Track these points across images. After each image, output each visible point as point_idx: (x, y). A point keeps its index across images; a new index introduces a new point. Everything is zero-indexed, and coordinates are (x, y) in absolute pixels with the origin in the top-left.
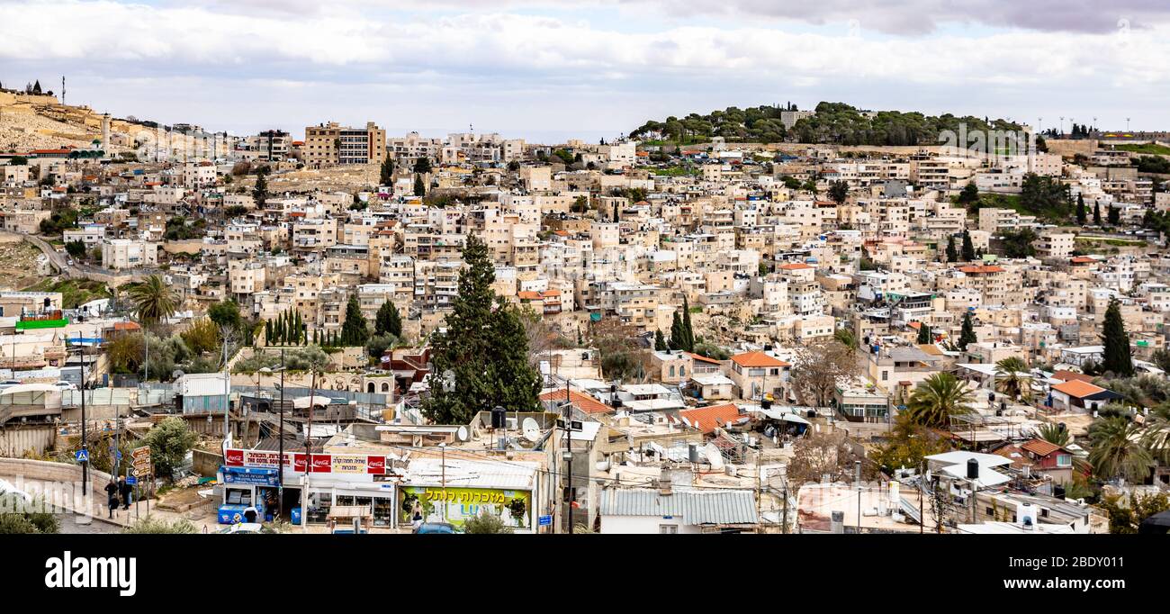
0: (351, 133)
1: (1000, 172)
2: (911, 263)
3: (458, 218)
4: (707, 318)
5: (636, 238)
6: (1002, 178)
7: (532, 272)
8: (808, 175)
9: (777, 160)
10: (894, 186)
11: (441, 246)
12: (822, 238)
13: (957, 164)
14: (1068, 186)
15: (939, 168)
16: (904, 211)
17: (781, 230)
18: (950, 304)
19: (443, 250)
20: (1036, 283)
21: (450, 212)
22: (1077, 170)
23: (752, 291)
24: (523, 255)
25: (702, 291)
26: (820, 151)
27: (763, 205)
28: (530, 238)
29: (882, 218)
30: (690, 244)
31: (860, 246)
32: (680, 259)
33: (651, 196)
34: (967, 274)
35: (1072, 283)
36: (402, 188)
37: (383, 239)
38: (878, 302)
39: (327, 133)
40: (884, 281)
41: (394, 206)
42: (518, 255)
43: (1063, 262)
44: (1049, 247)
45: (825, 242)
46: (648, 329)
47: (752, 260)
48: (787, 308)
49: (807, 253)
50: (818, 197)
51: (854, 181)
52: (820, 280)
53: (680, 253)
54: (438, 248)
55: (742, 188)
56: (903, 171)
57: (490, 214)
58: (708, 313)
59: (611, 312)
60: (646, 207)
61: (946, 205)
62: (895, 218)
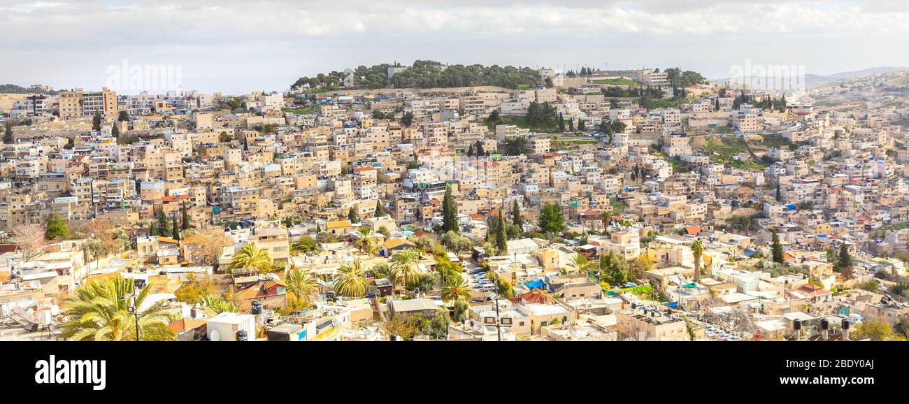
0: (91, 95)
1: (516, 101)
2: (442, 163)
3: (129, 151)
4: (294, 206)
5: (255, 157)
6: (517, 105)
7: (179, 183)
8: (393, 109)
9: (375, 100)
10: (446, 114)
11: (114, 170)
12: (388, 150)
13: (493, 97)
14: (556, 108)
15: (478, 100)
16: (444, 130)
17: (359, 146)
18: (462, 187)
19: (116, 172)
20: (521, 171)
21: (123, 147)
22: (566, 97)
23: (329, 187)
24: (172, 173)
25: (293, 189)
26: (404, 93)
27: (354, 131)
28: (176, 162)
29: (431, 135)
30: (292, 159)
31: (412, 153)
32: (285, 169)
33: (280, 128)
34: (475, 167)
35: (540, 170)
36: (105, 132)
37: (75, 168)
38: (415, 189)
39: (74, 95)
40: (419, 176)
41: (92, 145)
42: (169, 173)
43: (540, 157)
44: (534, 147)
45: (389, 152)
46: (253, 215)
47: (335, 167)
48: (351, 196)
49: (374, 161)
50: (391, 124)
51: (423, 111)
52: (382, 176)
53: (285, 165)
54: (113, 171)
55: (339, 120)
56: (455, 103)
57: (149, 148)
58: (295, 202)
59: (230, 205)
60: (273, 136)
61: (475, 124)
62: (438, 135)
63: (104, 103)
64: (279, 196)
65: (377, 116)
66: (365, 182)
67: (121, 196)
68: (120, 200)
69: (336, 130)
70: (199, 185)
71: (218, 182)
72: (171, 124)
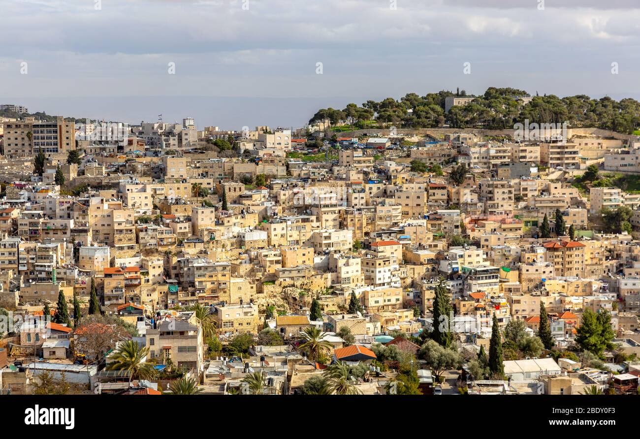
0: (43, 126)
1: (628, 153)
2: (499, 239)
3: (68, 205)
4: (279, 290)
5: (233, 220)
6: (629, 159)
7: (130, 251)
10: (519, 168)
11: (49, 229)
12: (425, 217)
13: (596, 145)
15: (570, 150)
17: (382, 211)
18: (523, 276)
19: (51, 233)
20: (618, 257)
21: (64, 199)
23: (329, 266)
24: (122, 236)
25: (279, 266)
26: (463, 136)
27: (379, 188)
28: (128, 222)
29: (491, 199)
30: (284, 225)
31: (459, 224)
32: (273, 237)
33: (276, 181)
34: (549, 249)
36: (47, 178)
38: (454, 275)
39: (22, 126)
40: (461, 256)
41: (27, 194)
42: (117, 236)
45: (425, 221)
46: (221, 299)
47: (345, 238)
48: (360, 280)
49: (402, 232)
50: (432, 180)
51: (485, 163)
52: (409, 255)
53: (273, 233)
54: (47, 231)
55: (359, 173)
56: (534, 153)
57: (94, 201)
58: (280, 285)
59: (192, 284)
60: (265, 192)
61: (559, 185)
62: (500, 199)
63: (59, 137)
64: (259, 275)
65: (416, 167)
66: (381, 262)
67: (54, 264)
68: (51, 269)
69: (354, 187)
70: (155, 254)
71: (181, 252)
72: (134, 170)
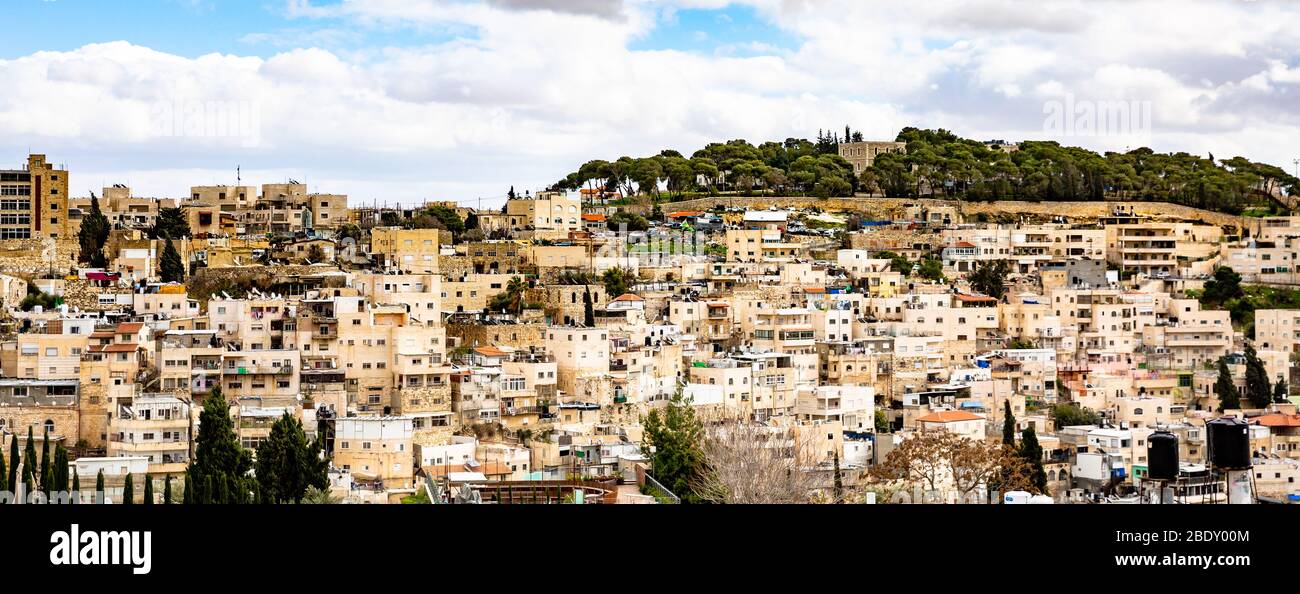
2: (1159, 410)
3: (278, 316)
8: (919, 253)
9: (853, 225)
10: (1086, 270)
12: (981, 364)
13: (1182, 235)
15: (1156, 239)
19: (247, 384)
21: (257, 303)
24: (418, 393)
27: (856, 304)
28: (433, 358)
34: (1272, 430)
36: (132, 268)
38: (1118, 485)
40: (1122, 444)
45: (988, 372)
47: (862, 405)
54: (234, 380)
56: (1098, 244)
57: (344, 306)
62: (1108, 328)
63: (33, 204)
70: (497, 438)
